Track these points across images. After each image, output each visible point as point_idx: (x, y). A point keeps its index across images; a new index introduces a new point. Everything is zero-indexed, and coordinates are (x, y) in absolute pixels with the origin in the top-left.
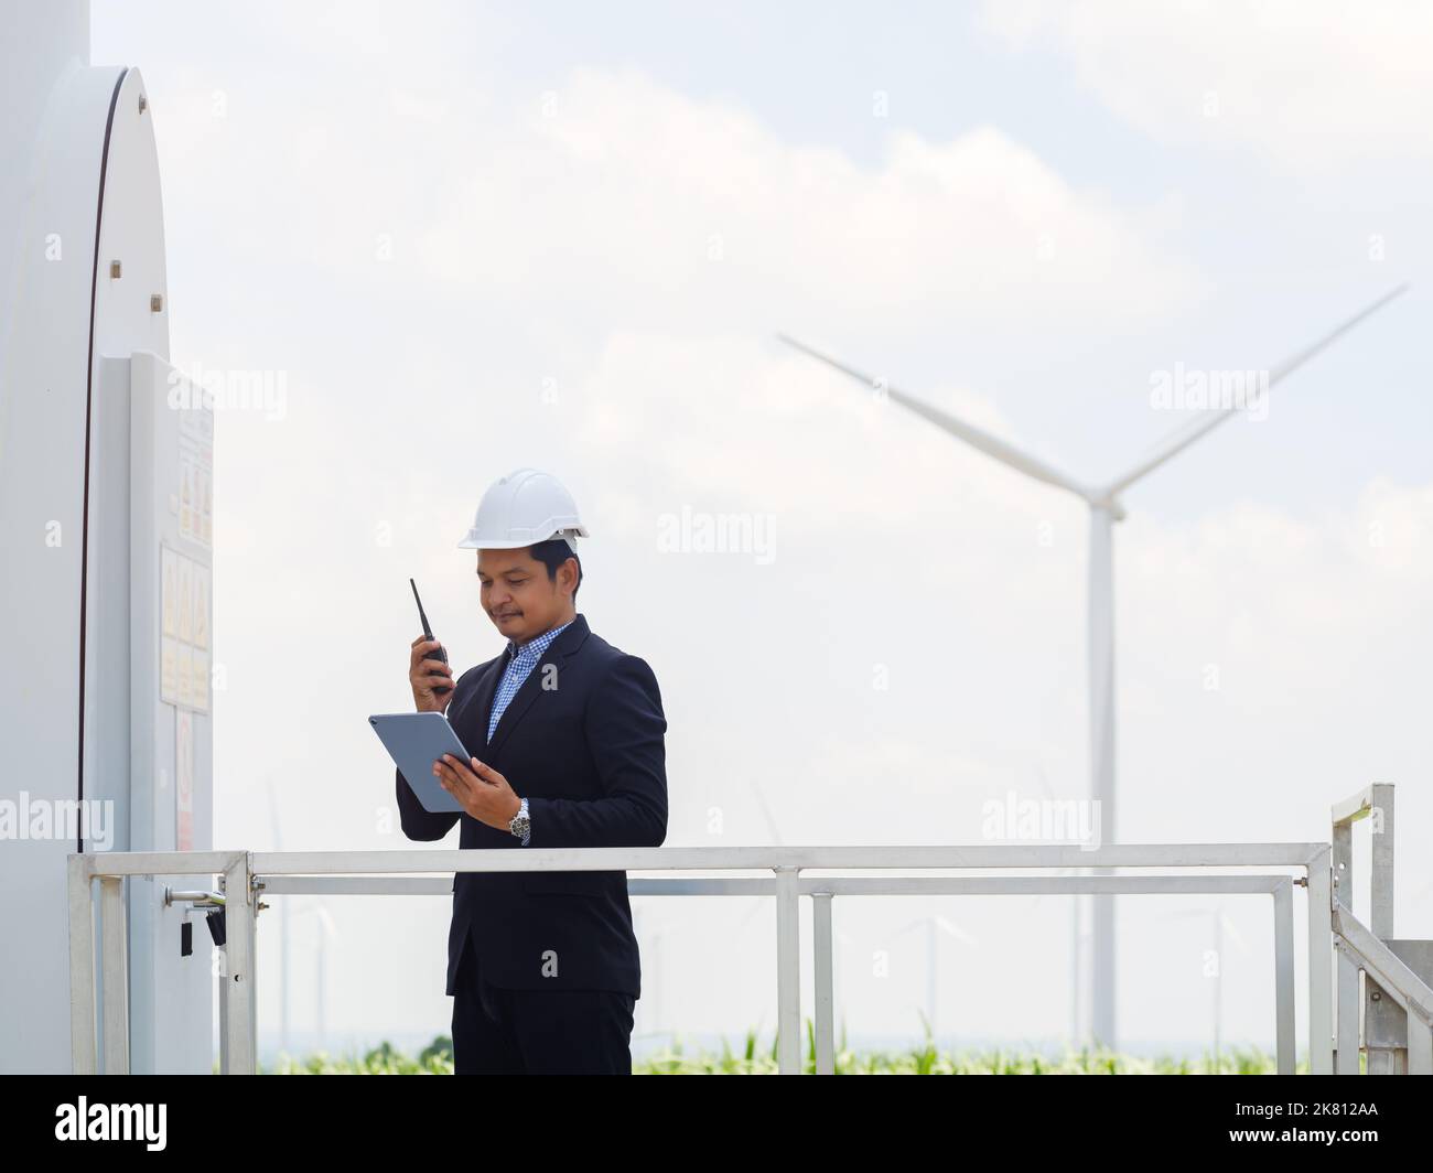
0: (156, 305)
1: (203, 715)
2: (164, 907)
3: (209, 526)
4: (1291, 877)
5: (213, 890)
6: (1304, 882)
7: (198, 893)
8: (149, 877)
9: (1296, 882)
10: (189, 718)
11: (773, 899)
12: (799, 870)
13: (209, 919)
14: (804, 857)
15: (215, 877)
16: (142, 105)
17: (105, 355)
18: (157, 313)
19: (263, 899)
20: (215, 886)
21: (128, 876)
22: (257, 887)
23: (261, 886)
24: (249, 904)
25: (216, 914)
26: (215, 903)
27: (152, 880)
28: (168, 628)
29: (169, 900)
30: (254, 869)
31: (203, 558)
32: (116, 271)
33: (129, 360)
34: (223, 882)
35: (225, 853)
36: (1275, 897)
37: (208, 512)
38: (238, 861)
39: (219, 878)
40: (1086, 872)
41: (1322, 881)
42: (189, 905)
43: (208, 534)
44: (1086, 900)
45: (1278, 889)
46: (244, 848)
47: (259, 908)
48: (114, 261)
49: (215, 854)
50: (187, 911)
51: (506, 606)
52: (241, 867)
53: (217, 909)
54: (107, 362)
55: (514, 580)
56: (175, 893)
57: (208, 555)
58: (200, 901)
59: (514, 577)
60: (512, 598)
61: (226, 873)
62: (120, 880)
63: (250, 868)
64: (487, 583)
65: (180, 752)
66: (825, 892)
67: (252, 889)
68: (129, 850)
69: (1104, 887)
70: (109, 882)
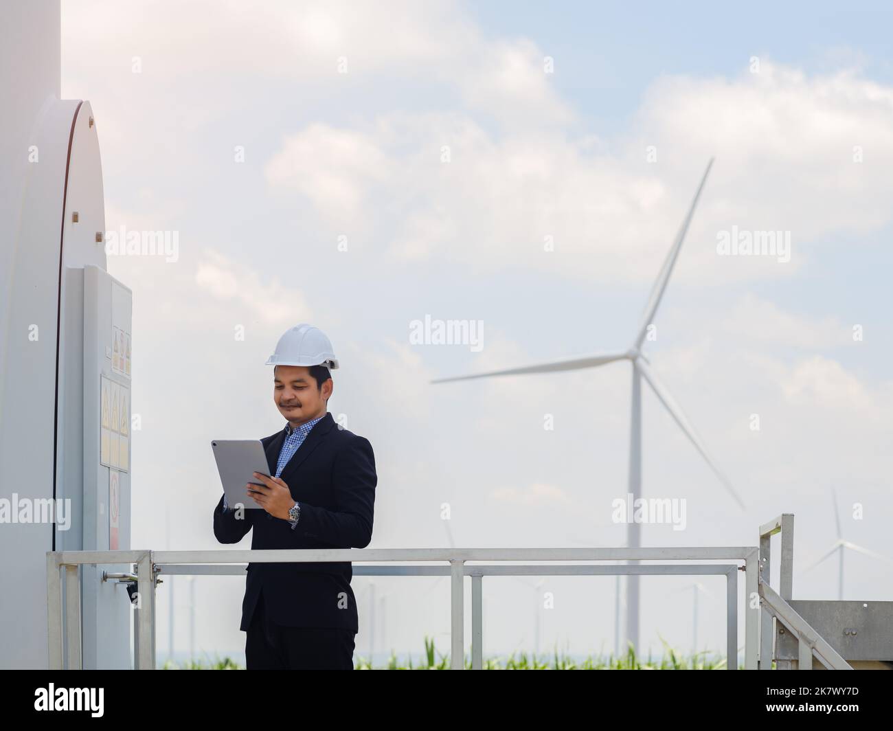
0: (99, 238)
1: (125, 472)
2: (102, 582)
3: (129, 365)
4: (736, 566)
5: (131, 572)
6: (743, 568)
7: (121, 574)
8: (94, 565)
9: (740, 569)
10: (117, 474)
11: (449, 578)
12: (464, 562)
13: (128, 589)
14: (467, 554)
15: (132, 565)
16: (91, 123)
17: (70, 267)
18: (99, 243)
19: (160, 577)
20: (132, 570)
21: (82, 565)
22: (156, 570)
23: (159, 570)
24: (151, 581)
25: (132, 586)
26: (131, 580)
27: (95, 567)
28: (105, 423)
29: (105, 578)
30: (155, 560)
31: (126, 383)
32: (75, 218)
33: (83, 269)
34: (136, 568)
35: (138, 551)
36: (728, 577)
37: (128, 357)
38: (144, 557)
39: (134, 565)
40: (624, 563)
41: (754, 568)
42: (117, 580)
43: (129, 369)
44: (624, 579)
45: (730, 572)
46: (148, 548)
47: (157, 583)
48: (74, 213)
49: (132, 551)
50: (116, 584)
51: (292, 401)
52: (147, 560)
53: (133, 583)
54: (71, 271)
55: (298, 386)
56: (109, 574)
57: (129, 382)
58: (123, 578)
59: (298, 384)
60: (296, 397)
61: (138, 563)
62: (77, 566)
63: (152, 560)
64: (280, 387)
65: (112, 493)
66: (478, 574)
67: (154, 572)
68: (82, 550)
69: (634, 571)
70: (71, 568)
